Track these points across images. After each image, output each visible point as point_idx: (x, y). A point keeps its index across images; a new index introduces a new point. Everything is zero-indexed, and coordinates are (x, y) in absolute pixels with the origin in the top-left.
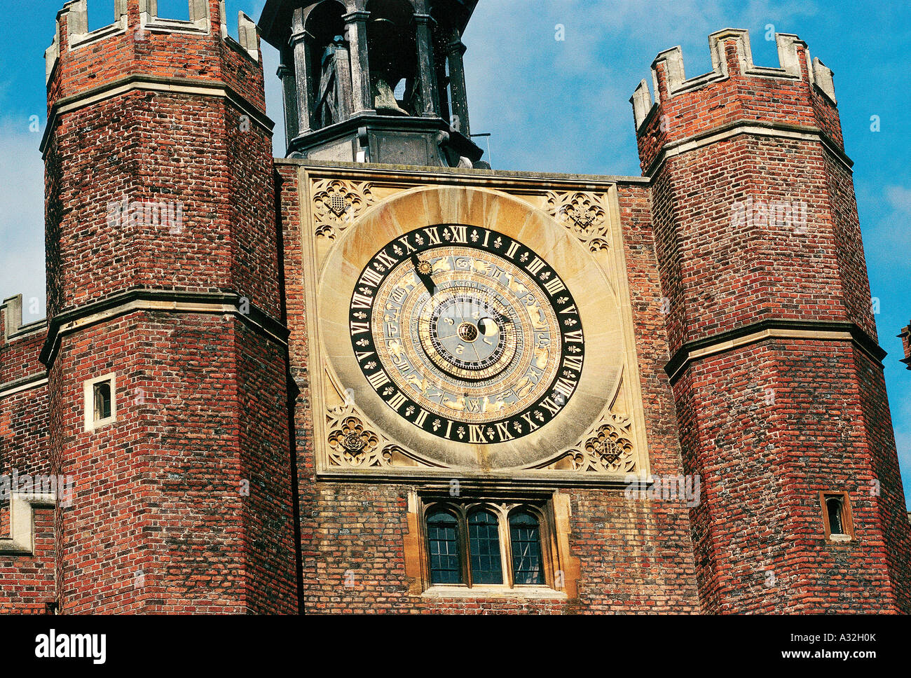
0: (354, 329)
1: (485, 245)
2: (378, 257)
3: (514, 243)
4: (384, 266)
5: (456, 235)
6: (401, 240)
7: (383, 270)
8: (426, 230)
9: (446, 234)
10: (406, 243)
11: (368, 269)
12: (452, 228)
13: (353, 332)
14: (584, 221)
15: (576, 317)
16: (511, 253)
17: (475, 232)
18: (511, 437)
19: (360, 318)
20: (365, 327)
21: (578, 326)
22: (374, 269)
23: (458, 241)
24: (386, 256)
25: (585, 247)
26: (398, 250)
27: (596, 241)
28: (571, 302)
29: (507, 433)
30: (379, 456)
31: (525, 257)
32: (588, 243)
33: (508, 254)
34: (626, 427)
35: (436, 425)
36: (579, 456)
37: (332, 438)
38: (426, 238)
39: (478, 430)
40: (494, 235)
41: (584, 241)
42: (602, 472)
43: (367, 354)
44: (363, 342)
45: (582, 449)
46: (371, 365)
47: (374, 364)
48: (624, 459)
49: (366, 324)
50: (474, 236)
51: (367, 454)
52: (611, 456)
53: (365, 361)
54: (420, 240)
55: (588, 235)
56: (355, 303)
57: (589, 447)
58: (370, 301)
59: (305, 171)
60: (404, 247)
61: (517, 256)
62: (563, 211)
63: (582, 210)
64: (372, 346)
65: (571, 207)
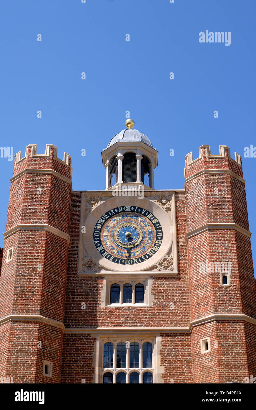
0: (95, 235)
1: (136, 211)
2: (104, 216)
3: (144, 210)
4: (105, 218)
5: (127, 209)
6: (111, 211)
7: (105, 219)
8: (119, 208)
9: (124, 209)
10: (112, 212)
11: (101, 219)
12: (126, 207)
13: (94, 236)
14: (164, 202)
15: (161, 229)
16: (143, 213)
17: (133, 208)
18: (138, 263)
19: (97, 232)
20: (98, 235)
21: (162, 231)
22: (102, 219)
23: (128, 210)
24: (106, 215)
25: (164, 210)
26: (110, 214)
27: (167, 208)
28: (160, 225)
29: (137, 261)
30: (97, 269)
31: (147, 214)
33: (142, 213)
34: (172, 259)
35: (116, 260)
36: (157, 267)
37: (84, 265)
38: (118, 210)
39: (128, 261)
40: (138, 208)
41: (163, 208)
42: (163, 272)
43: (98, 242)
44: (97, 239)
45: (158, 265)
46: (99, 245)
47: (99, 244)
48: (170, 268)
49: (99, 234)
50: (133, 209)
51: (93, 268)
52: (166, 268)
53: (97, 244)
54: (116, 211)
55: (165, 207)
56: (96, 228)
57: (160, 264)
58: (100, 227)
59: (83, 194)
60: (112, 213)
61: (145, 213)
62: (158, 201)
63: (164, 200)
64: (99, 240)
65: (160, 199)
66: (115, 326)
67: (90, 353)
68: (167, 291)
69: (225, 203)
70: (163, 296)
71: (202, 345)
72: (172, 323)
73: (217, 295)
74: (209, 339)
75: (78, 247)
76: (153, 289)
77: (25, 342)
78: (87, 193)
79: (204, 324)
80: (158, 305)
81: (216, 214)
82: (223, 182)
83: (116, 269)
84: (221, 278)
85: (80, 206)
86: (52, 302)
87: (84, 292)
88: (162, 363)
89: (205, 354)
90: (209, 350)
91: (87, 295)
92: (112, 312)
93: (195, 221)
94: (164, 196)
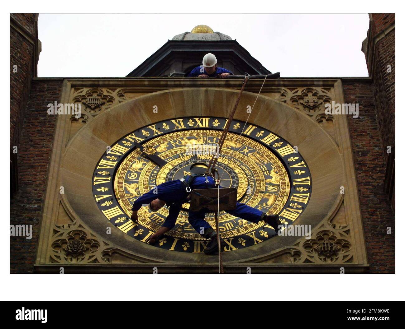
0: (96, 181)
1: (224, 128)
2: (127, 138)
3: (251, 126)
4: (131, 142)
5: (199, 123)
6: (150, 127)
7: (129, 145)
8: (173, 121)
9: (191, 123)
11: (116, 145)
12: (197, 119)
14: (312, 104)
15: (306, 169)
16: (247, 132)
17: (217, 121)
18: (234, 248)
19: (104, 174)
20: (107, 180)
21: (307, 174)
22: (122, 144)
23: (201, 126)
24: (134, 137)
25: (313, 120)
26: (146, 133)
27: (323, 116)
29: (231, 246)
30: (98, 256)
31: (260, 133)
32: (314, 117)
33: (245, 133)
34: (344, 232)
35: (163, 242)
36: (297, 253)
37: (56, 245)
38: (172, 126)
40: (233, 121)
41: (311, 116)
43: (105, 196)
44: (104, 189)
45: (300, 249)
46: (107, 204)
47: (111, 203)
48: (341, 254)
49: (109, 179)
50: (215, 123)
52: (328, 255)
53: (102, 201)
54: (166, 127)
55: (315, 113)
56: (100, 166)
57: (307, 246)
58: (114, 164)
60: (150, 131)
61: (254, 133)
62: (294, 100)
63: (310, 98)
64: (112, 190)
65: (301, 98)
78: (79, 82)
94: (310, 91)
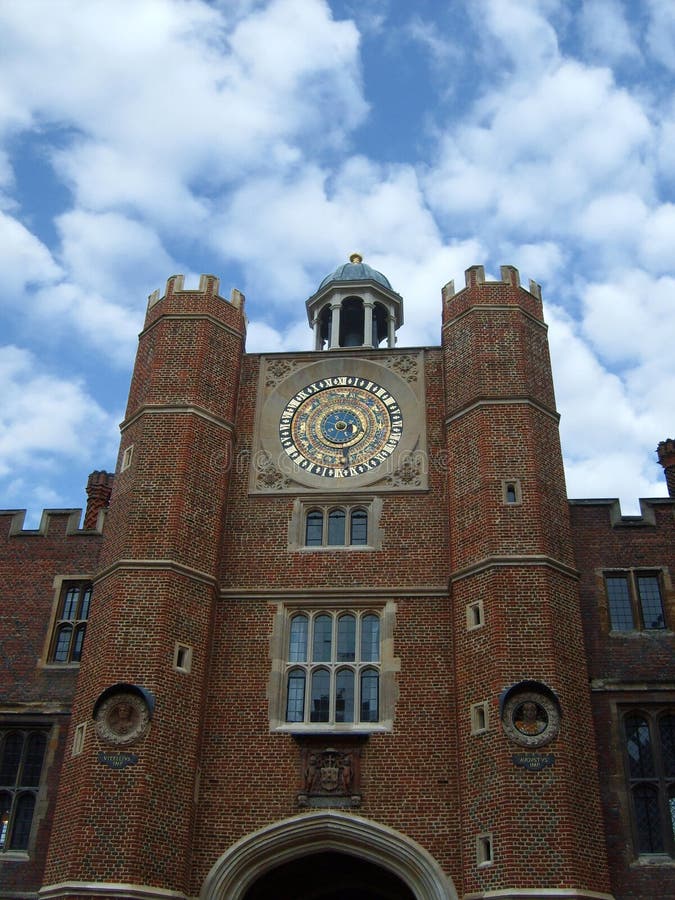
0: (282, 428)
2: (299, 395)
3: (370, 383)
5: (340, 382)
6: (312, 386)
8: (326, 381)
9: (335, 382)
10: (314, 387)
11: (293, 400)
12: (340, 378)
14: (405, 368)
16: (368, 388)
18: (357, 474)
19: (286, 422)
21: (400, 419)
22: (296, 400)
23: (342, 384)
24: (303, 394)
25: (404, 381)
26: (310, 391)
27: (411, 377)
28: (398, 408)
29: (355, 471)
30: (283, 485)
31: (375, 389)
32: (406, 378)
33: (366, 388)
34: (418, 465)
35: (318, 470)
36: (390, 480)
37: (260, 478)
38: (325, 384)
39: (340, 471)
40: (360, 380)
41: (404, 377)
42: (402, 487)
43: (287, 439)
44: (286, 433)
45: (392, 477)
46: (288, 444)
48: (415, 480)
49: (289, 426)
50: (350, 381)
51: (277, 483)
52: (408, 479)
53: (285, 442)
54: (322, 385)
55: (407, 375)
56: (284, 416)
57: (396, 474)
58: (292, 414)
59: (263, 358)
60: (312, 389)
61: (372, 388)
62: (395, 366)
63: (405, 364)
64: (290, 435)
65: (399, 363)
66: (311, 585)
67: (264, 634)
68: (407, 521)
69: (510, 360)
70: (400, 532)
71: (470, 613)
72: (416, 579)
73: (497, 522)
74: (481, 602)
75: (250, 448)
76: (383, 518)
77: (143, 608)
78: (269, 357)
79: (473, 575)
80: (392, 547)
81: (494, 379)
82: (507, 326)
83: (316, 486)
84: (504, 490)
85: (256, 378)
86: (197, 538)
87: (259, 524)
88: (396, 653)
89: (474, 631)
90: (482, 623)
91: (263, 531)
92: (307, 561)
93: (457, 395)
94: (405, 357)
